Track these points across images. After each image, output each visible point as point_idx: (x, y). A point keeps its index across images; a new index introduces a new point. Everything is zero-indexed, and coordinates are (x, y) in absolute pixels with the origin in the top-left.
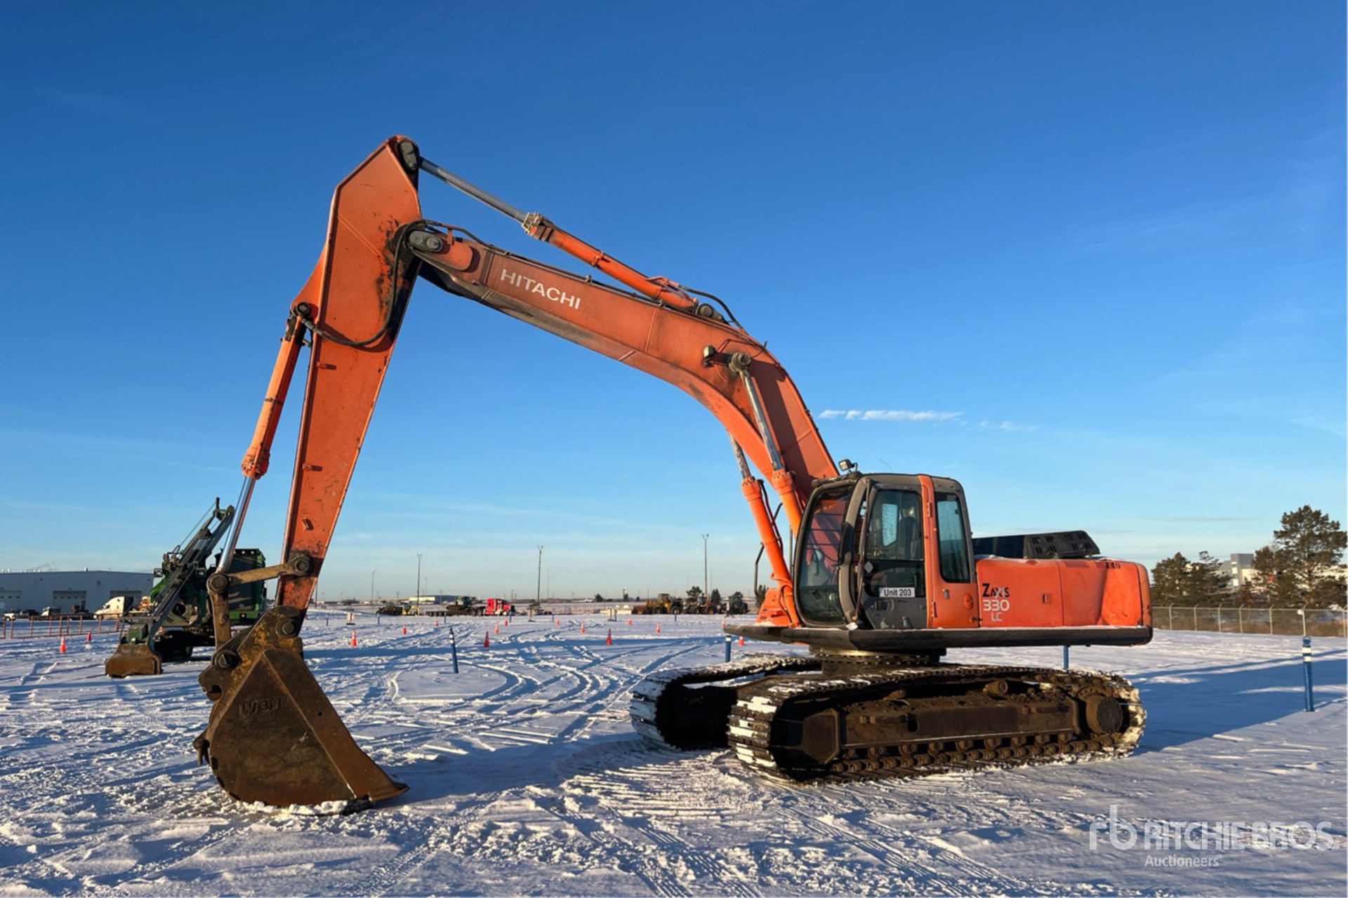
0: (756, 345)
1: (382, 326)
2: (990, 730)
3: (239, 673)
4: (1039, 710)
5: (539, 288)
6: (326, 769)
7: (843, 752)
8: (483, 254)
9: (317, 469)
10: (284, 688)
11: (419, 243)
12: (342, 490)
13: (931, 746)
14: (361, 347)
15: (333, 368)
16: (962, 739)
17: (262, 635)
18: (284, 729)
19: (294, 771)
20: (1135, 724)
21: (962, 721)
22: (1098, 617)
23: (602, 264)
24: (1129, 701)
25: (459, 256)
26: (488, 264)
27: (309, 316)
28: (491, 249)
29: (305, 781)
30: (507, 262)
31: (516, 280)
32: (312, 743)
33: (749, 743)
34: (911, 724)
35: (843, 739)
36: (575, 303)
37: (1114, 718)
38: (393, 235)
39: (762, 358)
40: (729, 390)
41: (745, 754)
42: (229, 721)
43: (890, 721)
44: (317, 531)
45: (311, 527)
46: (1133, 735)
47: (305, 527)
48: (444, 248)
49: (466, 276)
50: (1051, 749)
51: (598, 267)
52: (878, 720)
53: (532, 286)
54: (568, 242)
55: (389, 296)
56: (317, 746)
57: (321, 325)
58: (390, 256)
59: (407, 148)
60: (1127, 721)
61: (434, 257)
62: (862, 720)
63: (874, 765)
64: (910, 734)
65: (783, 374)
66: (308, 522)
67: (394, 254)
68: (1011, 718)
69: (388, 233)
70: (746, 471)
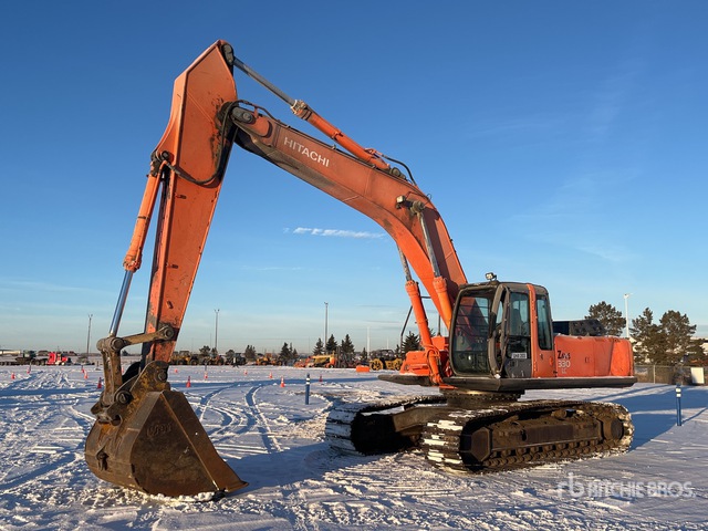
0: (423, 196)
1: (214, 171)
2: (561, 439)
3: (132, 406)
4: (585, 427)
5: (306, 152)
6: (200, 471)
7: (492, 453)
8: (274, 126)
9: (175, 267)
10: (174, 416)
11: (239, 115)
12: (191, 282)
13: (532, 449)
14: (201, 184)
15: (185, 197)
16: (547, 444)
17: (146, 380)
18: (175, 445)
19: (181, 473)
20: (628, 434)
21: (547, 434)
22: (609, 371)
23: (338, 137)
24: (624, 420)
25: (261, 126)
26: (277, 134)
27: (169, 159)
28: (279, 124)
29: (188, 480)
30: (287, 132)
31: (293, 145)
32: (191, 454)
33: (441, 449)
34: (524, 437)
35: (491, 447)
36: (326, 162)
37: (618, 432)
38: (220, 109)
39: (428, 206)
40: (409, 224)
41: (435, 456)
42: (141, 439)
43: (515, 434)
44: (175, 309)
45: (172, 307)
46: (627, 440)
47: (168, 306)
48: (253, 120)
49: (265, 139)
50: (587, 450)
51: (336, 139)
52: (510, 434)
53: (302, 150)
54: (319, 121)
55: (218, 149)
56: (195, 456)
57: (177, 167)
58: (219, 123)
59: (228, 49)
60: (624, 432)
61: (248, 126)
62: (500, 434)
63: (504, 461)
64: (522, 442)
65: (438, 216)
66: (170, 303)
67: (221, 122)
68: (570, 432)
69: (217, 107)
70: (409, 277)
